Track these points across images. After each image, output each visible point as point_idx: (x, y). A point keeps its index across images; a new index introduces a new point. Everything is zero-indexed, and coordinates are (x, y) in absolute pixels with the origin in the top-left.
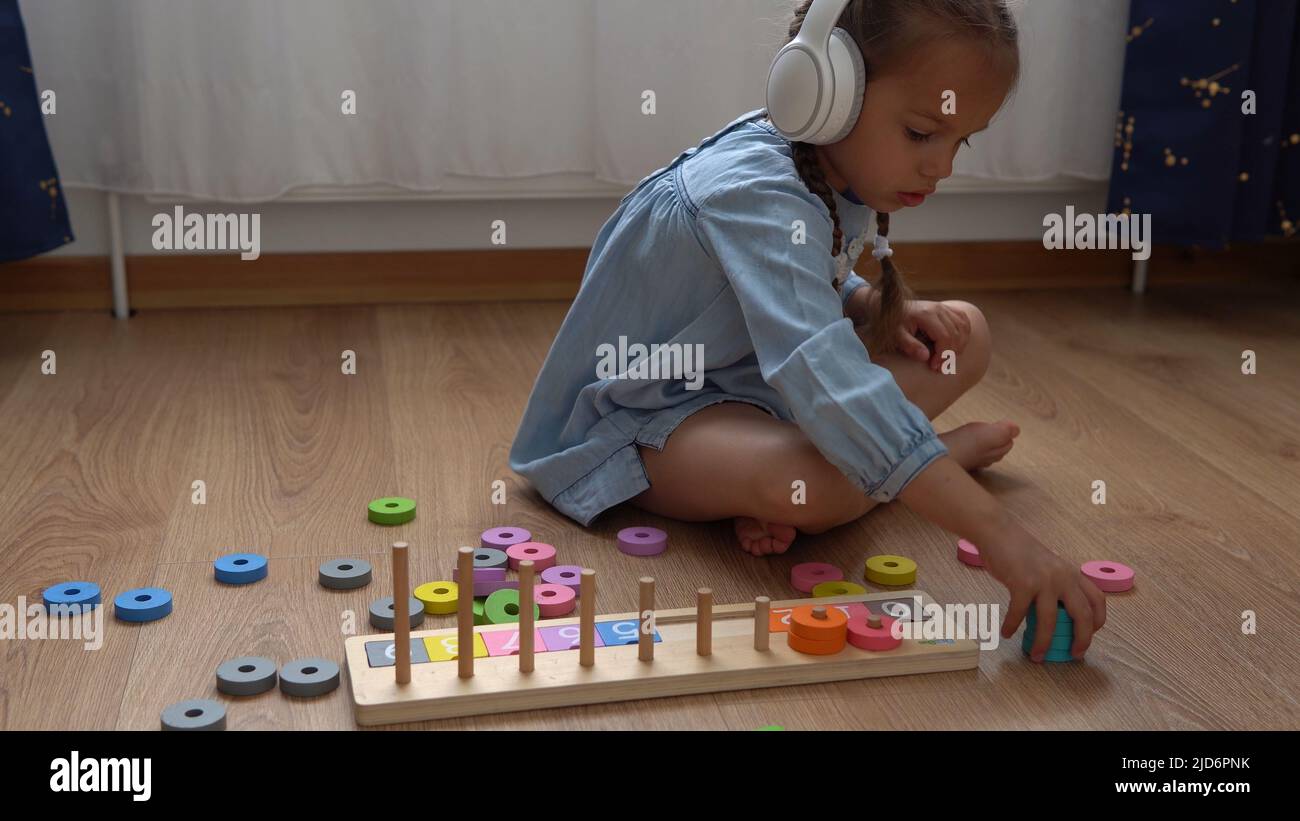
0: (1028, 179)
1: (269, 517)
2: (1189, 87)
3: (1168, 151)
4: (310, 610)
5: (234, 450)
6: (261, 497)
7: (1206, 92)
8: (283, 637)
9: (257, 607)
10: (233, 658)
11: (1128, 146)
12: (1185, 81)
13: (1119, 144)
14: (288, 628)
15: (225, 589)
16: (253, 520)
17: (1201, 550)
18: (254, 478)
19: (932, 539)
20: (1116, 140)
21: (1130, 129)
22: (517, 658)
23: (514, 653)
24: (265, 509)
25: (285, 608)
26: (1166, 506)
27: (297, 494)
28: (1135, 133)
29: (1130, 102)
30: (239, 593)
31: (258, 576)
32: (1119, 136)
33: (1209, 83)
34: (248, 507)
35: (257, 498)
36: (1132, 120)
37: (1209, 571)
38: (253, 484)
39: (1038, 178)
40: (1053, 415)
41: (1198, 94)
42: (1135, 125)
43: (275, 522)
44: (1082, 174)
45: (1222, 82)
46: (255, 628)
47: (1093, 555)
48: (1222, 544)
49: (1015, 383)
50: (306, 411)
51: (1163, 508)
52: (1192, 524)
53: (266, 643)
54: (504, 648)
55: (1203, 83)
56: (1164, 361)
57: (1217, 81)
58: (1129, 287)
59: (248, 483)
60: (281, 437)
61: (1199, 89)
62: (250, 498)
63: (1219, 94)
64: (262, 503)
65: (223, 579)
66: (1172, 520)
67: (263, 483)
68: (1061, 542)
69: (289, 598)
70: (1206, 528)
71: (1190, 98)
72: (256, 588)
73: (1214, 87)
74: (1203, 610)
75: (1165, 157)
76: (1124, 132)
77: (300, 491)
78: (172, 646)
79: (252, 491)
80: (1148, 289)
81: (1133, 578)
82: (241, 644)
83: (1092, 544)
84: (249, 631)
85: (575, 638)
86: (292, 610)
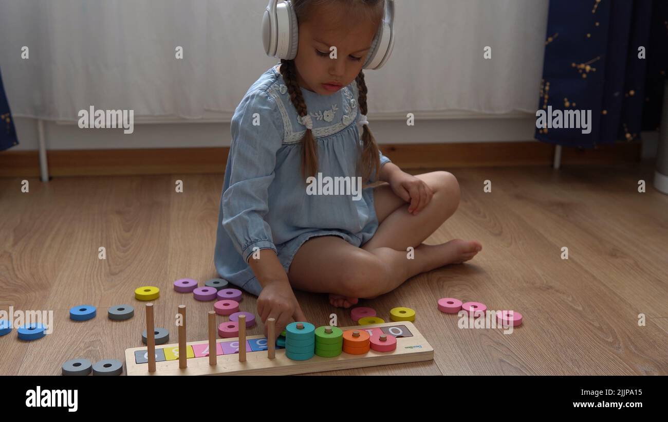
0: (498, 112)
1: (102, 286)
2: (576, 68)
3: (566, 99)
4: (114, 333)
5: (90, 251)
6: (99, 277)
7: (584, 70)
8: (98, 348)
9: (88, 332)
10: (73, 359)
11: (546, 97)
12: (574, 65)
13: (542, 95)
14: (102, 343)
15: (74, 323)
16: (94, 287)
17: (559, 305)
18: (97, 266)
19: (426, 299)
20: (540, 93)
21: (547, 88)
22: (208, 358)
23: (207, 356)
24: (100, 282)
25: (101, 333)
26: (547, 282)
27: (117, 274)
28: (549, 90)
29: (548, 75)
30: (81, 325)
31: (92, 316)
32: (542, 91)
33: (586, 65)
34: (92, 281)
35: (97, 276)
36: (548, 84)
37: (560, 315)
38: (96, 269)
39: (503, 112)
40: (500, 234)
41: (581, 71)
42: (550, 86)
43: (104, 289)
44: (525, 110)
45: (592, 66)
46: (85, 344)
47: (504, 307)
48: (570, 302)
49: (485, 217)
50: (128, 231)
51: (545, 282)
52: (557, 291)
53: (90, 351)
54: (203, 353)
55: (582, 66)
56: (561, 205)
57: (590, 65)
58: (552, 166)
59: (94, 268)
60: (114, 245)
61: (580, 69)
62: (93, 276)
63: (590, 71)
64: (99, 279)
65: (74, 318)
66: (548, 289)
67: (101, 268)
68: (491, 300)
69: (104, 328)
70: (564, 293)
71: (576, 73)
72: (89, 323)
73: (588, 68)
74: (554, 336)
75: (564, 102)
76: (544, 90)
77: (119, 272)
78: (43, 353)
79: (95, 273)
80: (561, 167)
81: (521, 319)
82: (77, 351)
83: (506, 302)
84: (82, 345)
85: (237, 348)
86: (105, 334)
